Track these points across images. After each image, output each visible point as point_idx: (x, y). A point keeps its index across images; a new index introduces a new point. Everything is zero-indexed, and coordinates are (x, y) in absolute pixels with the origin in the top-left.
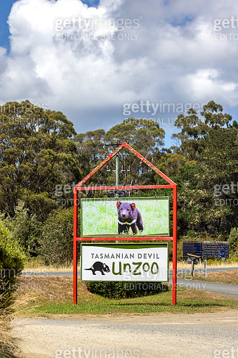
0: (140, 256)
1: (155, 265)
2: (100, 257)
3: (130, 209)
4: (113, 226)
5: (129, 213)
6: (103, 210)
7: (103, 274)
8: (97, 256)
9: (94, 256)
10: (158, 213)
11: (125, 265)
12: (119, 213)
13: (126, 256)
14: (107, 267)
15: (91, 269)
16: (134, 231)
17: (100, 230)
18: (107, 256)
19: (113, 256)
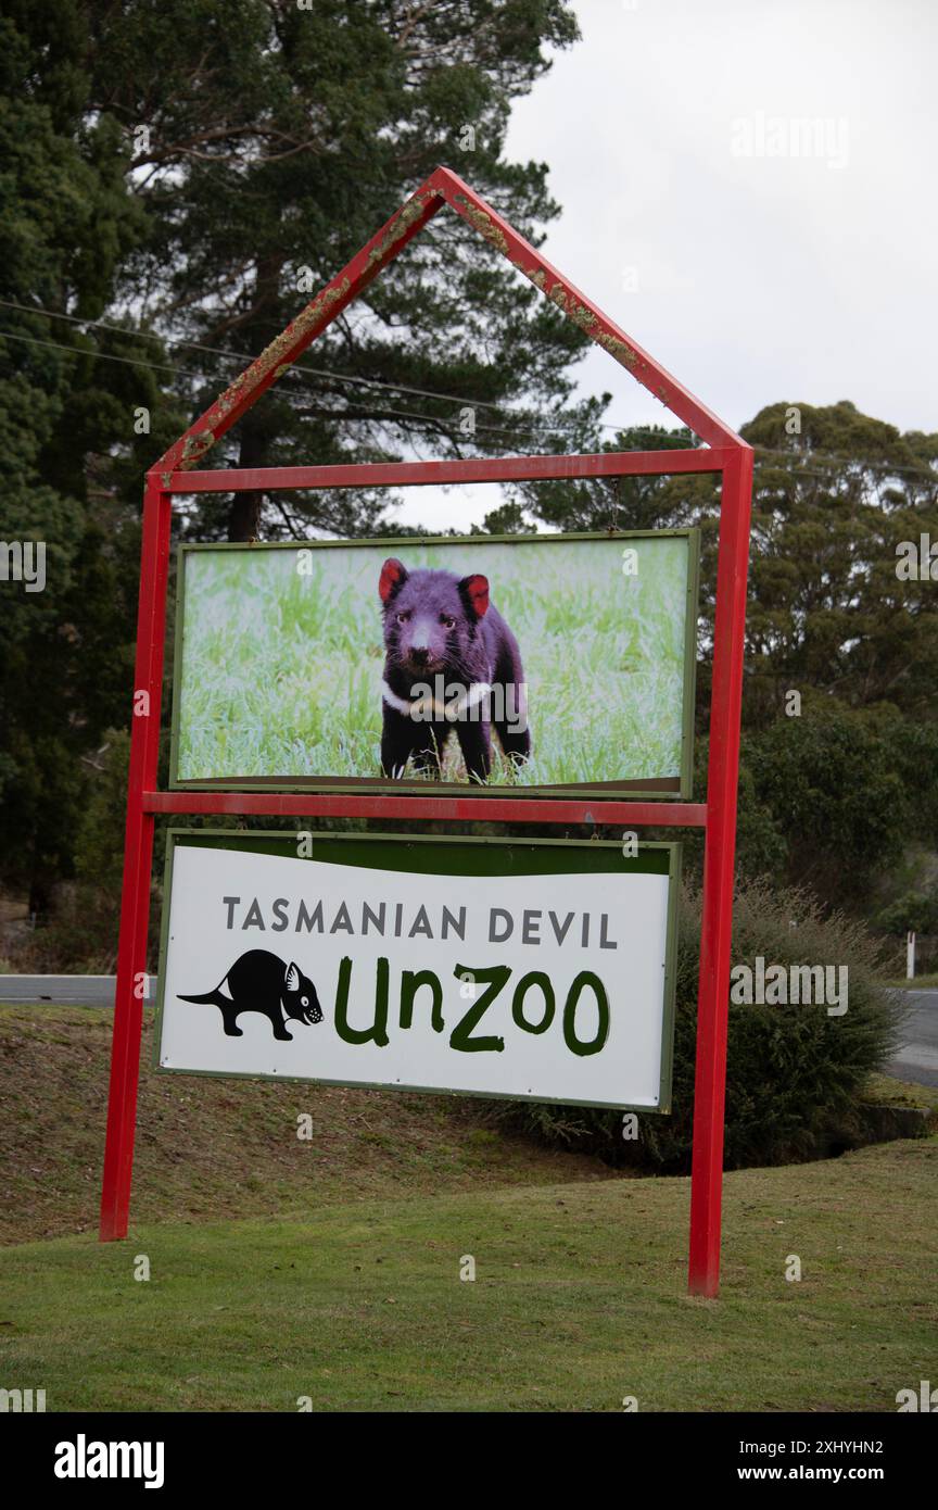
0: (501, 923)
1: (587, 992)
2: (269, 918)
3: (455, 610)
4: (354, 724)
5: (452, 640)
6: (299, 614)
7: (281, 1034)
8: (254, 919)
9: (241, 912)
10: (622, 641)
11: (411, 982)
12: (392, 641)
13: (421, 926)
14: (307, 986)
15: (213, 998)
16: (476, 759)
17: (277, 744)
18: (310, 919)
19: (343, 922)
